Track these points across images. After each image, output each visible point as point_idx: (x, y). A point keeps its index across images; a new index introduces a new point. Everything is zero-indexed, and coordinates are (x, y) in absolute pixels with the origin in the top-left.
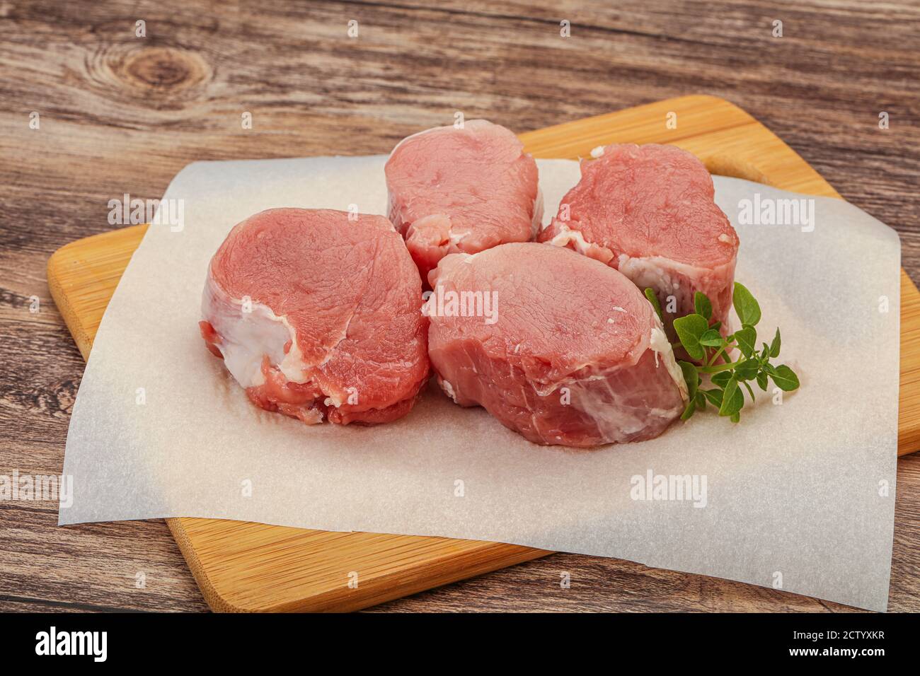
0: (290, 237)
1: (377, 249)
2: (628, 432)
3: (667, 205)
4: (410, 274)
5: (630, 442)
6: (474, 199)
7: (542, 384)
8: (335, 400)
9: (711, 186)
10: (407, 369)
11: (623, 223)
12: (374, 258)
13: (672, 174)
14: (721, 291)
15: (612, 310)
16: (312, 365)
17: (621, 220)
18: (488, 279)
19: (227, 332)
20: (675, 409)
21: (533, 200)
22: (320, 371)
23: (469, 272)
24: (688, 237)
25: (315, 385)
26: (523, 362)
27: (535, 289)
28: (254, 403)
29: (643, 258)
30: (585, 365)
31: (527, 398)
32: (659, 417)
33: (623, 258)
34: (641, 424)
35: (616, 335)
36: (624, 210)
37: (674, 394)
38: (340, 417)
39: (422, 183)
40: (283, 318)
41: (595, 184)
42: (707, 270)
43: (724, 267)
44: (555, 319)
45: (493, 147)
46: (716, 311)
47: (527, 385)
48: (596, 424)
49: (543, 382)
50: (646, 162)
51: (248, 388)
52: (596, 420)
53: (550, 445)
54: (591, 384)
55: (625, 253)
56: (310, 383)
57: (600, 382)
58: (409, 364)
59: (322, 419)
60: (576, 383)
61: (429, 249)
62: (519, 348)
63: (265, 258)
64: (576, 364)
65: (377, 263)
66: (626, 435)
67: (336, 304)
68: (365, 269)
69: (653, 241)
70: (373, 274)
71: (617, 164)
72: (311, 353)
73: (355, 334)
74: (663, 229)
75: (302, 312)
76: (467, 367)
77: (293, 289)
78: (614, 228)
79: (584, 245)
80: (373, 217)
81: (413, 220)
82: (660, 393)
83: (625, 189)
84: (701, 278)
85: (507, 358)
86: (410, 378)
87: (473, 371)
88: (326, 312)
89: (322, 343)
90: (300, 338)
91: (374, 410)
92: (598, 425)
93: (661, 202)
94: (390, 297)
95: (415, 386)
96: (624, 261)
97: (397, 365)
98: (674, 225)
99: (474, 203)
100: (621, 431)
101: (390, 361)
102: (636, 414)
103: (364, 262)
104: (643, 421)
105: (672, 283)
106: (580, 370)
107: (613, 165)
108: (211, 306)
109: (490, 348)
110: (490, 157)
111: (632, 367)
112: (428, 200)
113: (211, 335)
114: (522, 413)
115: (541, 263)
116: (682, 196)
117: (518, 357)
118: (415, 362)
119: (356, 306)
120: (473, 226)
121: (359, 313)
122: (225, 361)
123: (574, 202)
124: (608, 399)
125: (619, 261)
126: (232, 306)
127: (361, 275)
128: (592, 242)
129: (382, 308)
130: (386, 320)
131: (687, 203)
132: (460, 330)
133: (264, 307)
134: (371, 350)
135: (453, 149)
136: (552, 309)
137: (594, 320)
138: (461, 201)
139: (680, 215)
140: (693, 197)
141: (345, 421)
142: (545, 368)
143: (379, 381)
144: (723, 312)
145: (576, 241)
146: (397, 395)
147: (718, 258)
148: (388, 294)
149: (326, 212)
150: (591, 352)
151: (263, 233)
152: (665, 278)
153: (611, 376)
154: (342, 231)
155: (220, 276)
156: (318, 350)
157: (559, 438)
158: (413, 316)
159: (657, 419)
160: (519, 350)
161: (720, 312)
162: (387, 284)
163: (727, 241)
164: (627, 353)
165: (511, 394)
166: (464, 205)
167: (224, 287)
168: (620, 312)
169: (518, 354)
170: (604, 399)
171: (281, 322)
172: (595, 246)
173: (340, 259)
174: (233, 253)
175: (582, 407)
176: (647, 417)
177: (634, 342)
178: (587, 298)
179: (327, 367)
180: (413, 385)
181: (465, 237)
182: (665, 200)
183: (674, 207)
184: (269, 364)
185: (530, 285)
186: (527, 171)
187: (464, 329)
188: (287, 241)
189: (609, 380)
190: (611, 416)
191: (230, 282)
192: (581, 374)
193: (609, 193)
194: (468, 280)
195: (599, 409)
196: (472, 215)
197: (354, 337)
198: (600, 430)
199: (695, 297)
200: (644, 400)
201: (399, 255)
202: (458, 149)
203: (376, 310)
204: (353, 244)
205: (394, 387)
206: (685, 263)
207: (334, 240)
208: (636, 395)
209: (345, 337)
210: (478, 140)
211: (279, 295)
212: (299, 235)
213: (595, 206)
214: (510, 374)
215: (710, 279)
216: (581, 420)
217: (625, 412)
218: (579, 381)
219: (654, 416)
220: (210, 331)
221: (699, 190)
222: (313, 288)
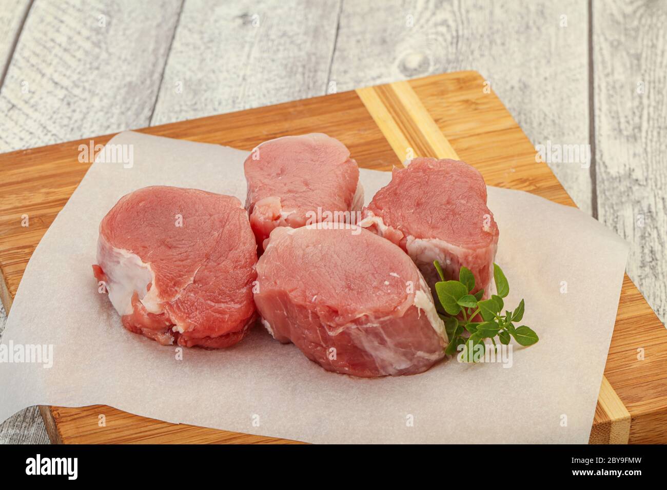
0: (164, 207)
1: (227, 220)
2: (399, 368)
3: (448, 203)
4: (248, 240)
5: (401, 375)
6: (305, 188)
7: (332, 327)
8: (180, 328)
9: (485, 191)
10: (235, 309)
11: (413, 213)
12: (223, 226)
13: (456, 180)
14: (482, 268)
15: (389, 275)
16: (165, 300)
17: (412, 211)
18: (303, 247)
19: (111, 273)
20: (437, 353)
21: (352, 194)
22: (171, 306)
23: (289, 241)
24: (460, 226)
25: (166, 316)
26: (318, 309)
27: (335, 256)
28: (125, 327)
29: (425, 239)
30: (364, 314)
31: (322, 337)
32: (423, 358)
33: (410, 238)
34: (409, 362)
35: (389, 294)
36: (416, 205)
37: (435, 342)
38: (186, 342)
39: (269, 175)
40: (148, 265)
41: (399, 185)
42: (470, 251)
43: (484, 250)
44: (347, 279)
45: (326, 153)
46: (477, 283)
47: (321, 326)
48: (374, 361)
49: (332, 325)
50: (439, 171)
51: (123, 316)
52: (374, 357)
53: (340, 373)
54: (368, 329)
55: (411, 234)
56: (163, 314)
57: (376, 328)
58: (238, 306)
59: (173, 342)
60: (358, 328)
61: (265, 222)
62: (316, 299)
63: (142, 220)
64: (356, 313)
65: (225, 230)
66: (398, 370)
67: (190, 257)
68: (216, 234)
69: (434, 227)
70: (221, 238)
71: (418, 172)
72: (165, 291)
73: (200, 281)
74: (443, 220)
75: (162, 262)
76: (280, 311)
77: (159, 244)
78: (406, 216)
79: (383, 228)
80: (229, 197)
81: (257, 200)
82: (424, 340)
83: (419, 189)
84: (466, 257)
85: (307, 305)
86: (237, 316)
87: (284, 314)
88: (181, 263)
89: (175, 285)
90: (158, 280)
91: (209, 337)
92: (376, 360)
93: (444, 200)
94: (231, 255)
95: (241, 322)
96: (411, 241)
97: (228, 306)
98: (451, 217)
99: (304, 192)
100: (394, 367)
101: (223, 302)
102: (405, 354)
103: (216, 229)
104: (411, 360)
105: (445, 259)
106: (359, 318)
107: (414, 172)
108: (100, 253)
109: (295, 297)
110: (323, 160)
111: (400, 318)
112: (271, 187)
113: (101, 275)
114: (319, 348)
115: (344, 237)
116: (461, 197)
117: (314, 305)
118: (242, 305)
119: (205, 260)
120: (299, 207)
121: (206, 266)
122: (109, 295)
123: (381, 196)
124: (383, 342)
125: (407, 241)
126: (114, 253)
127: (212, 238)
128: (389, 226)
129: (223, 263)
130: (225, 272)
131: (463, 202)
132: (276, 283)
133: (136, 256)
134: (210, 293)
135: (296, 152)
136: (346, 271)
137: (374, 281)
138: (295, 189)
139: (457, 210)
140: (469, 198)
141: (189, 344)
142: (334, 314)
143: (213, 316)
144: (483, 284)
145: (378, 225)
146: (226, 328)
147: (479, 243)
148: (230, 254)
149: (194, 191)
150: (370, 305)
151: (144, 202)
152: (440, 255)
153: (384, 324)
154: (203, 206)
155: (106, 231)
156: (171, 290)
157: (347, 369)
158: (246, 271)
159: (421, 359)
160: (315, 300)
161: (481, 284)
162: (230, 246)
163: (488, 231)
164: (395, 307)
165: (310, 333)
166: (297, 192)
167: (108, 239)
168: (395, 277)
169: (314, 303)
170: (380, 341)
171: (146, 268)
172: (391, 228)
173: (199, 225)
174: (119, 215)
175: (363, 346)
176: (414, 358)
177: (402, 299)
178: (372, 265)
179: (177, 303)
180: (239, 321)
181: (291, 215)
182: (447, 198)
183: (453, 205)
184: (136, 298)
185: (333, 253)
186: (349, 172)
187: (278, 282)
188: (161, 209)
189: (383, 327)
190: (385, 355)
191: (113, 235)
192: (360, 321)
193: (407, 191)
194: (287, 246)
195: (376, 349)
196: (300, 199)
197: (199, 282)
198: (377, 365)
199: (461, 270)
200: (410, 344)
201: (242, 226)
202: (300, 153)
203: (219, 264)
204: (211, 215)
205: (224, 322)
206: (455, 245)
207: (196, 211)
208: (403, 339)
209: (192, 282)
210: (317, 147)
211: (146, 247)
212: (170, 206)
213: (395, 200)
214: (309, 317)
215: (473, 258)
216: (362, 356)
217: (396, 352)
218: (359, 327)
219: (420, 357)
220: (100, 272)
221: (475, 194)
222: (174, 245)
